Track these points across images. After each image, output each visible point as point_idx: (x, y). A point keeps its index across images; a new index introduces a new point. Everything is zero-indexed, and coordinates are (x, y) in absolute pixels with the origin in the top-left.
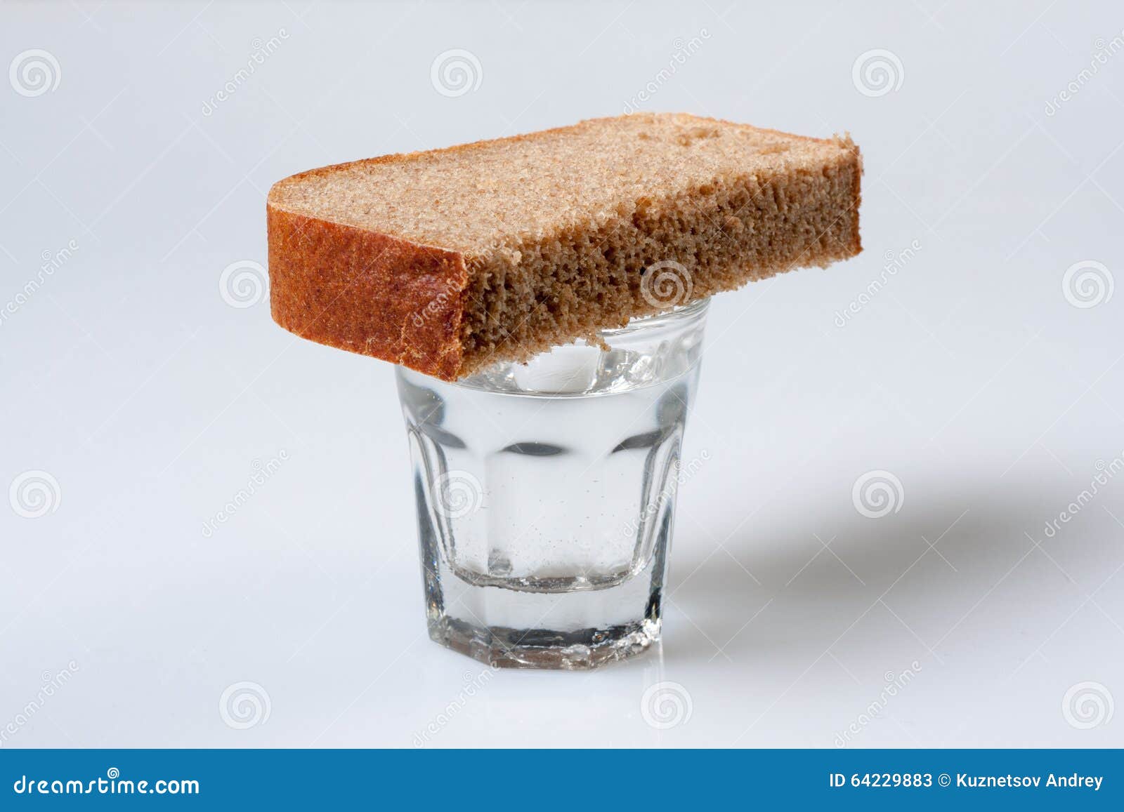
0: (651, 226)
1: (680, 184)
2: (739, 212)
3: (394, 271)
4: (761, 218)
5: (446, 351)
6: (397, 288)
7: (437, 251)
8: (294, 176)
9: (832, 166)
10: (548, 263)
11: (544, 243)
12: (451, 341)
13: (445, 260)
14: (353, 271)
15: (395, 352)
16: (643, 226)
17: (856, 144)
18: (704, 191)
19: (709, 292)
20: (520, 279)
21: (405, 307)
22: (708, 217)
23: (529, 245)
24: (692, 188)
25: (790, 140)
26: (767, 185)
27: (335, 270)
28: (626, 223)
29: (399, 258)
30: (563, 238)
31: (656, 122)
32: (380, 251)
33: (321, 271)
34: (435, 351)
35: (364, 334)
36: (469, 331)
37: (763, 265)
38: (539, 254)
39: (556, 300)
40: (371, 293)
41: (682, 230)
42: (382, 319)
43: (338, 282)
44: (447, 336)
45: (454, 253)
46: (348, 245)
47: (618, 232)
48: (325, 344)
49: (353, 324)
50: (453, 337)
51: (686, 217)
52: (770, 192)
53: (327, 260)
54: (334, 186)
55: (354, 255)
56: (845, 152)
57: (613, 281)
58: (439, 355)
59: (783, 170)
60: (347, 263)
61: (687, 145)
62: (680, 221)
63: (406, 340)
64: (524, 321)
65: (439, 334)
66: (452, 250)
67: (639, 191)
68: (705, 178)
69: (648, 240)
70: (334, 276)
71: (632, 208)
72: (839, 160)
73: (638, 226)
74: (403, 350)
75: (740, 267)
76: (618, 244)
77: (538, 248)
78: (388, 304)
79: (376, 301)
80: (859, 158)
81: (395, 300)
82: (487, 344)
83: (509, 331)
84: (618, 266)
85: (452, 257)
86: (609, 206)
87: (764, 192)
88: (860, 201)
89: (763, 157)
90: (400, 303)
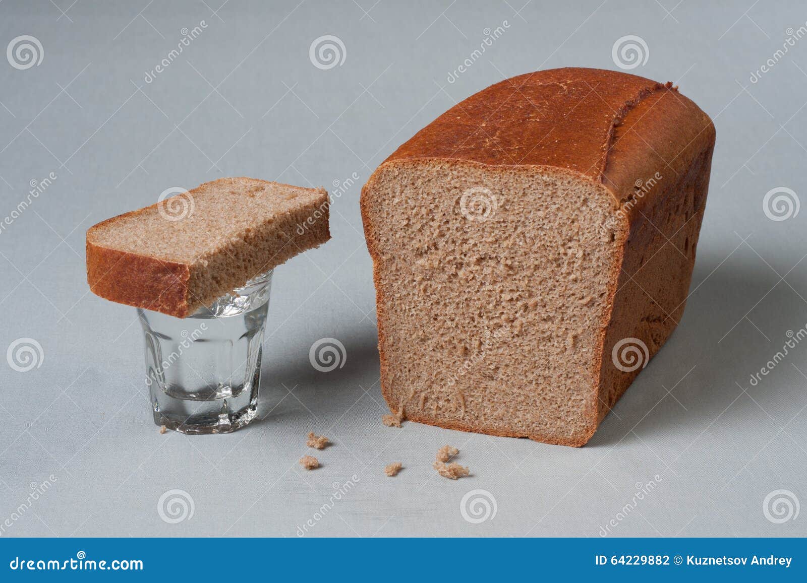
0: (251, 240)
1: (261, 220)
2: (284, 229)
3: (155, 272)
4: (292, 230)
5: (180, 306)
6: (156, 280)
7: (175, 264)
8: (93, 227)
9: (317, 202)
10: (216, 263)
11: (214, 254)
12: (182, 301)
13: (179, 268)
14: (135, 273)
15: (156, 306)
16: (248, 241)
17: (326, 191)
18: (270, 222)
19: (274, 266)
20: (206, 272)
21: (160, 288)
22: (272, 233)
23: (209, 257)
24: (265, 221)
25: (296, 190)
26: (294, 216)
27: (126, 272)
28: (242, 241)
29: (158, 267)
30: (220, 251)
31: (233, 183)
32: (148, 264)
33: (119, 273)
34: (175, 306)
35: (140, 299)
36: (189, 297)
37: (294, 251)
38: (212, 260)
39: (219, 278)
40: (144, 282)
41: (263, 241)
42: (149, 293)
43: (128, 277)
44: (181, 300)
45: (183, 265)
46: (133, 261)
47: (240, 245)
48: (121, 303)
49: (135, 295)
50: (184, 299)
51: (264, 234)
52: (295, 218)
53: (122, 268)
54: (113, 230)
55: (136, 266)
56: (322, 195)
57: (238, 267)
58: (177, 307)
59: (299, 208)
60: (133, 270)
61: (253, 196)
62: (262, 237)
63: (161, 301)
64: (208, 288)
65: (177, 299)
66: (182, 264)
67: (245, 226)
68: (270, 216)
69: (250, 247)
70: (126, 275)
71: (244, 233)
72: (320, 200)
73: (246, 241)
74: (160, 305)
75: (285, 253)
76: (240, 251)
77: (212, 257)
78: (152, 287)
79: (147, 285)
80: (328, 197)
81: (155, 284)
82: (195, 301)
83: (203, 294)
84: (240, 260)
85: (182, 267)
86: (235, 235)
87: (292, 219)
88: (329, 216)
89: (289, 201)
90: (158, 286)
